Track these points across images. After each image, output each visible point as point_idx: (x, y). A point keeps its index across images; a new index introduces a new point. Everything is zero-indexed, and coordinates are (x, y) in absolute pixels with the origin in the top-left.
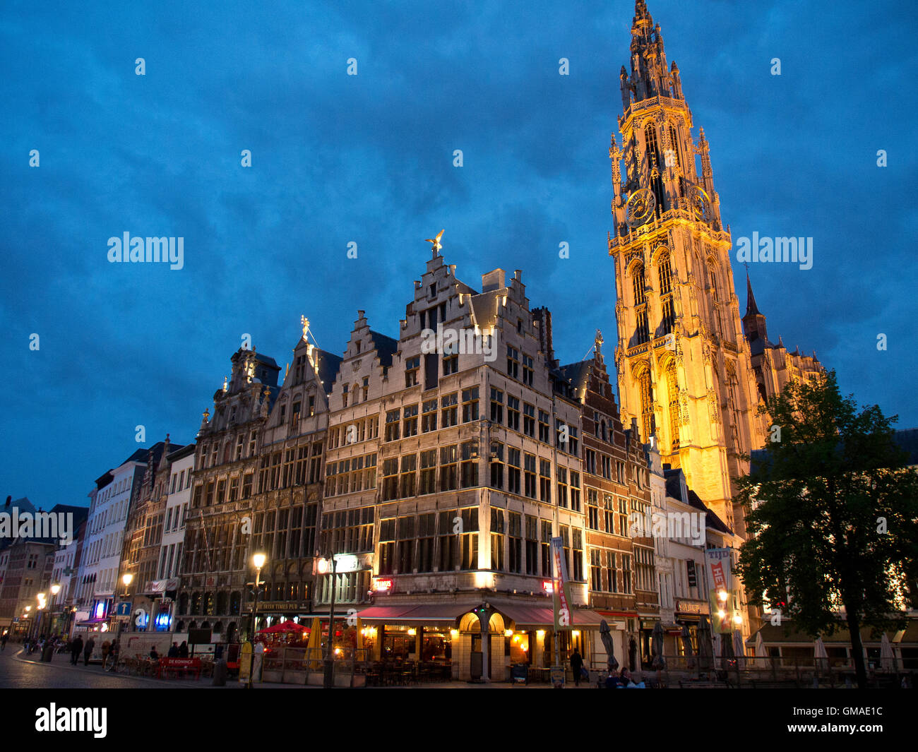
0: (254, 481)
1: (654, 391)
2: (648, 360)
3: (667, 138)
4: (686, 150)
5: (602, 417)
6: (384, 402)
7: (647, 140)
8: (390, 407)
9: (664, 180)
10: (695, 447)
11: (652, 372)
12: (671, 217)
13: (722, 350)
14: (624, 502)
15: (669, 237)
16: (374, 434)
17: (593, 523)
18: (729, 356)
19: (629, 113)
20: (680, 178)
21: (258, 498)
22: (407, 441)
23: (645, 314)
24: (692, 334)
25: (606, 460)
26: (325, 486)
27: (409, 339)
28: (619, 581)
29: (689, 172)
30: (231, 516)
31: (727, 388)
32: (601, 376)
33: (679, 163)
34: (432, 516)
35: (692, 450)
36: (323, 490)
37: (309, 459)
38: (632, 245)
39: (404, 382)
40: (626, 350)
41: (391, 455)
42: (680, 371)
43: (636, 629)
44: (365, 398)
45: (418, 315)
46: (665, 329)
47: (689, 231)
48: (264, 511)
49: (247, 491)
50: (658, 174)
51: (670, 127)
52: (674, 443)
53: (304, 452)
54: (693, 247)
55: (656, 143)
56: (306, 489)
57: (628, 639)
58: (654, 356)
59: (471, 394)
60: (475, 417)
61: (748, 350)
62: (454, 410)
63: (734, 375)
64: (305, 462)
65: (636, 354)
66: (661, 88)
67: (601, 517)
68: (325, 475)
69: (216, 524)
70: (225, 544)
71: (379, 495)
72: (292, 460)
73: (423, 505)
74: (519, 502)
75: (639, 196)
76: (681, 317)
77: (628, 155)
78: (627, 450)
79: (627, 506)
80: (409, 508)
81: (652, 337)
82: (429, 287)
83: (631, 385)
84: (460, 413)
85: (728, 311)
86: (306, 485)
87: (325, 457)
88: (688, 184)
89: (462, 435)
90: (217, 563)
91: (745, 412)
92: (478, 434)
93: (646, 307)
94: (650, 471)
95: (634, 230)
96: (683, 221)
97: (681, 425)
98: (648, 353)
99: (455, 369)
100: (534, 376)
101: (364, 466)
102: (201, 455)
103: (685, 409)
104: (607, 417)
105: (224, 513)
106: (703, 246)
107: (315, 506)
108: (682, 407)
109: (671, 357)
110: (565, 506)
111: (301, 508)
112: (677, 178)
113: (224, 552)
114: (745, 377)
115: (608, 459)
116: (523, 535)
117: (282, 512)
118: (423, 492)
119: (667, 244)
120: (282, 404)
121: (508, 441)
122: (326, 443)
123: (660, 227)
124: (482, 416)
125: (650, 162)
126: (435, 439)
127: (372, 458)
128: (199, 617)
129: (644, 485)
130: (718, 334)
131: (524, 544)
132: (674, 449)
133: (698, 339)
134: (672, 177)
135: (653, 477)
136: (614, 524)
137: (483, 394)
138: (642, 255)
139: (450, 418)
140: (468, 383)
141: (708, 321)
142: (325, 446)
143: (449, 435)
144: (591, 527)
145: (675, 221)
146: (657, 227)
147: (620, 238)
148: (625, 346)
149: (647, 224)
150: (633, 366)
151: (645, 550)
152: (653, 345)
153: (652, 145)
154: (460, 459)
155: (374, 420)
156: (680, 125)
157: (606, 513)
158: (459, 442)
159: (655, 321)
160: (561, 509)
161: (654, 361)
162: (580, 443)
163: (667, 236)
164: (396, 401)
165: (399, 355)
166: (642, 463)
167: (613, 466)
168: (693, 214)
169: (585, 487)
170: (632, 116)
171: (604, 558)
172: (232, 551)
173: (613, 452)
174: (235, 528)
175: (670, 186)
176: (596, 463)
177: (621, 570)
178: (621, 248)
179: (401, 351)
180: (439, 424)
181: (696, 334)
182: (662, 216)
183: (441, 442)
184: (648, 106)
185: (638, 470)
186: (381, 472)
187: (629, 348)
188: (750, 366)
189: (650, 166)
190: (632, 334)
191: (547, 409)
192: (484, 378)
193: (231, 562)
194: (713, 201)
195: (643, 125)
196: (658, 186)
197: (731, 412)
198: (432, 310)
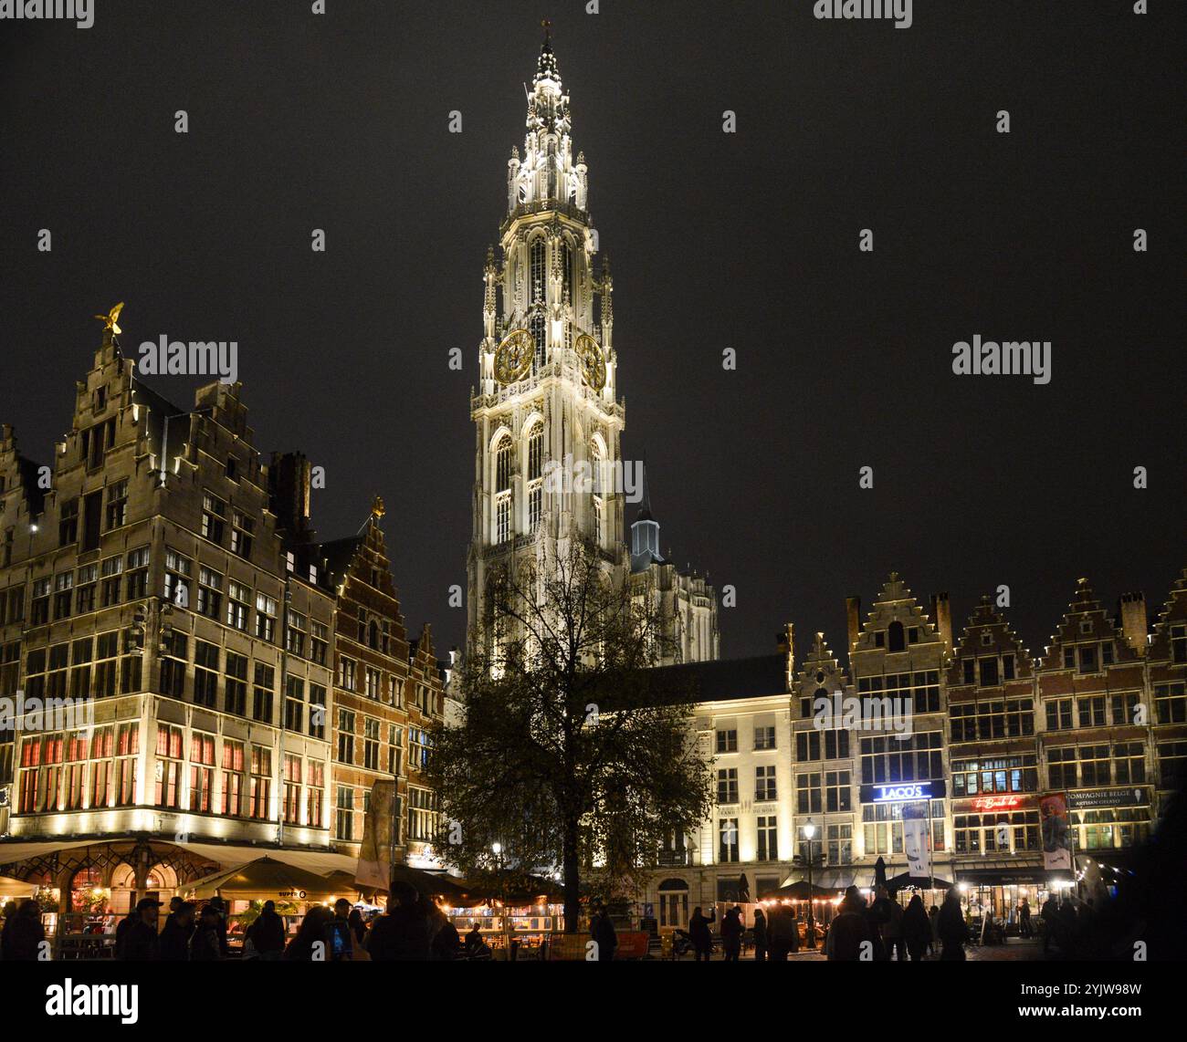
2: (506, 566)
3: (559, 263)
4: (582, 284)
5: (372, 618)
6: (31, 567)
7: (533, 262)
8: (38, 574)
9: (547, 321)
12: (551, 374)
13: (596, 559)
14: (399, 731)
15: (546, 402)
17: (345, 753)
18: (605, 568)
19: (513, 217)
20: (571, 322)
23: (509, 505)
24: (560, 535)
25: (374, 674)
32: (377, 561)
33: (571, 301)
39: (56, 537)
40: (480, 550)
41: (38, 645)
45: (80, 435)
50: (542, 313)
55: (545, 266)
58: (514, 560)
59: (139, 557)
60: (143, 593)
62: (117, 582)
65: (492, 556)
67: (359, 748)
75: (514, 340)
76: (549, 511)
77: (507, 279)
78: (410, 665)
79: (403, 736)
82: (96, 393)
84: (124, 585)
88: (579, 333)
89: (125, 618)
93: (510, 495)
94: (445, 695)
95: (503, 388)
96: (565, 382)
98: (506, 556)
100: (255, 546)
101: (4, 660)
104: (380, 618)
106: (588, 420)
110: (298, 729)
115: (377, 673)
119: (545, 413)
121: (196, 631)
123: (536, 386)
124: (151, 591)
125: (534, 294)
126: (91, 623)
129: (433, 712)
134: (557, 318)
135: (449, 703)
136: (379, 758)
138: (511, 424)
139: (112, 594)
140: (136, 541)
143: (109, 619)
144: (341, 759)
145: (555, 380)
146: (531, 386)
147: (486, 396)
148: (480, 546)
149: (520, 381)
151: (426, 794)
152: (514, 546)
153: (539, 267)
154: (121, 653)
155: (19, 594)
156: (577, 246)
157: (368, 743)
158: (120, 629)
160: (289, 733)
161: (512, 568)
162: (333, 648)
163: (543, 400)
164: (46, 566)
165: (53, 497)
166: (433, 683)
169: (335, 708)
170: (517, 221)
171: (359, 801)
173: (386, 665)
176: (356, 677)
178: (486, 410)
179: (55, 490)
182: (539, 371)
183: (98, 627)
184: (539, 211)
185: (426, 692)
186: (25, 669)
187: (484, 547)
192: (157, 534)
195: (531, 235)
198: (98, 429)
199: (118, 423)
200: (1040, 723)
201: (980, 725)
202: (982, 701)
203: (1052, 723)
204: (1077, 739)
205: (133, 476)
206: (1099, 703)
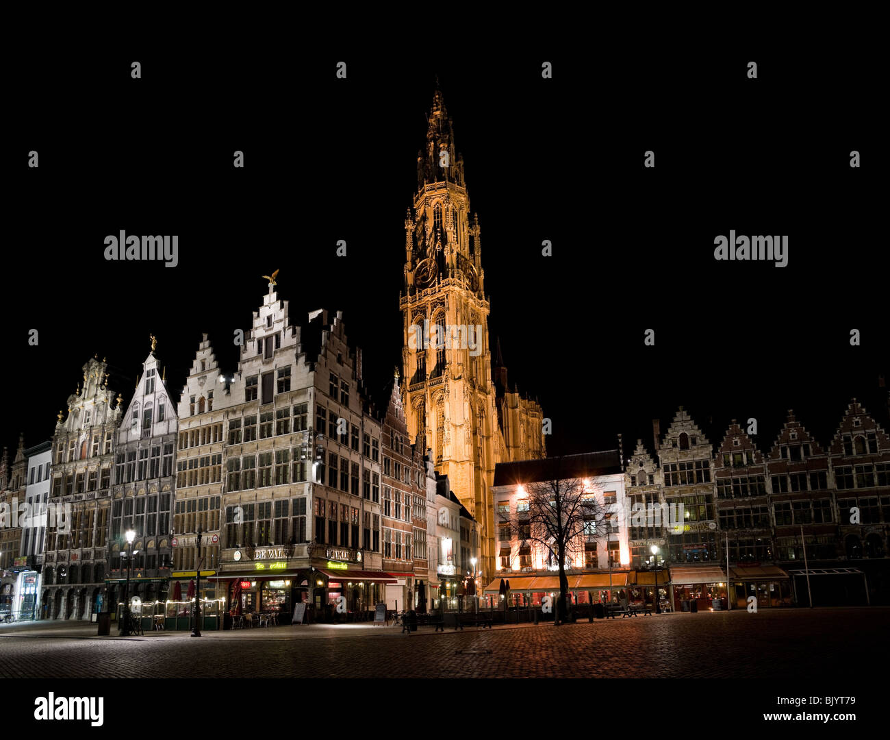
0: (111, 474)
1: (427, 418)
2: (424, 395)
3: (450, 219)
4: (464, 231)
5: (396, 435)
6: (227, 413)
7: (435, 218)
8: (232, 417)
9: (445, 253)
10: (453, 461)
11: (426, 404)
12: (449, 284)
13: (477, 391)
14: (409, 497)
15: (446, 300)
16: (218, 438)
17: (387, 511)
18: (481, 396)
19: (423, 192)
20: (457, 253)
21: (116, 488)
22: (247, 444)
23: (424, 360)
24: (456, 377)
25: (397, 466)
26: (176, 479)
27: (248, 362)
28: (403, 553)
29: (464, 249)
30: (91, 503)
31: (478, 420)
32: (397, 403)
33: (457, 241)
34: (269, 504)
35: (451, 463)
36: (175, 483)
37: (161, 457)
38: (417, 303)
39: (243, 397)
40: (408, 387)
41: (234, 456)
42: (446, 404)
43: (413, 585)
44: (210, 408)
45: (256, 342)
46: (438, 371)
47: (461, 297)
48: (122, 498)
49: (105, 483)
50: (441, 248)
51: (453, 209)
52: (438, 457)
53: (156, 451)
54: (463, 310)
55: (441, 221)
56: (160, 481)
57: (407, 591)
58: (428, 392)
59: (300, 410)
60: (304, 428)
61: (494, 393)
62: (286, 422)
63: (483, 410)
64: (158, 459)
65: (415, 390)
66: (449, 174)
67: (393, 508)
68: (177, 470)
69: (77, 510)
70: (87, 526)
71: (224, 487)
72: (146, 457)
73: (261, 495)
74: (337, 495)
75: (425, 264)
76: (450, 364)
77: (419, 228)
78: (413, 460)
79: (410, 500)
80: (250, 497)
81: (428, 377)
82: (266, 318)
83: (410, 413)
84: (292, 423)
85: (483, 363)
86: (160, 478)
87: (176, 456)
88: (463, 259)
89: (293, 441)
90: (80, 541)
91: (488, 438)
92: (307, 441)
93: (425, 354)
94: (427, 476)
95: (420, 291)
96: (457, 288)
97: (444, 445)
98: (424, 390)
99: (288, 388)
100: (350, 399)
101: (211, 464)
102: (58, 452)
103: (448, 433)
104: (399, 434)
105: (85, 501)
106: (469, 310)
107: (169, 495)
108: (446, 432)
109: (441, 394)
110: (369, 498)
111: (156, 497)
112: (455, 253)
113: (86, 533)
114: (490, 413)
115: (399, 465)
116: (339, 519)
117: (138, 500)
118: (261, 485)
119: (444, 306)
120: (134, 410)
121: (329, 448)
122: (176, 444)
123: (440, 291)
124: (310, 427)
125: (436, 237)
126: (271, 444)
127: (217, 459)
128: (65, 585)
129: (422, 486)
130: (474, 379)
131: (339, 525)
132: (438, 462)
133: (461, 382)
134: (452, 251)
135: (428, 479)
136: (401, 513)
137: (310, 409)
138: (425, 313)
139: (283, 429)
140: (299, 401)
141: (469, 369)
142: (176, 447)
143: (283, 441)
144: (386, 514)
145: (451, 287)
146: (437, 291)
147: (409, 297)
148: (408, 384)
149: (430, 287)
150: (412, 399)
151: (420, 531)
152: (429, 384)
153: (438, 221)
154: (292, 461)
155: (219, 428)
156: (460, 209)
157: (396, 504)
158: (291, 447)
159: (431, 366)
160: (365, 500)
161: (428, 397)
162: (380, 453)
163: (444, 299)
164: (238, 412)
165: (240, 375)
166: (422, 469)
167: (402, 470)
168: (465, 284)
169: (382, 486)
170: (425, 195)
171: (393, 537)
172: (94, 532)
173: (403, 460)
174: (96, 513)
175: (450, 258)
176: (391, 468)
177: (405, 545)
178: (409, 305)
179: (241, 371)
180: (274, 432)
181: (460, 378)
182: (442, 282)
183: (276, 446)
184: (439, 188)
185: (419, 475)
186: (226, 469)
187: (410, 385)
188: (494, 405)
189: (436, 241)
190: (413, 375)
191: (358, 424)
192: (312, 397)
193: (93, 540)
194: (479, 275)
195: (434, 203)
196: (440, 258)
197: (479, 437)
198: (268, 339)
199: (282, 336)
200: (769, 488)
201: (734, 490)
202: (734, 477)
203: (775, 489)
204: (791, 498)
205: (294, 365)
206: (803, 477)
